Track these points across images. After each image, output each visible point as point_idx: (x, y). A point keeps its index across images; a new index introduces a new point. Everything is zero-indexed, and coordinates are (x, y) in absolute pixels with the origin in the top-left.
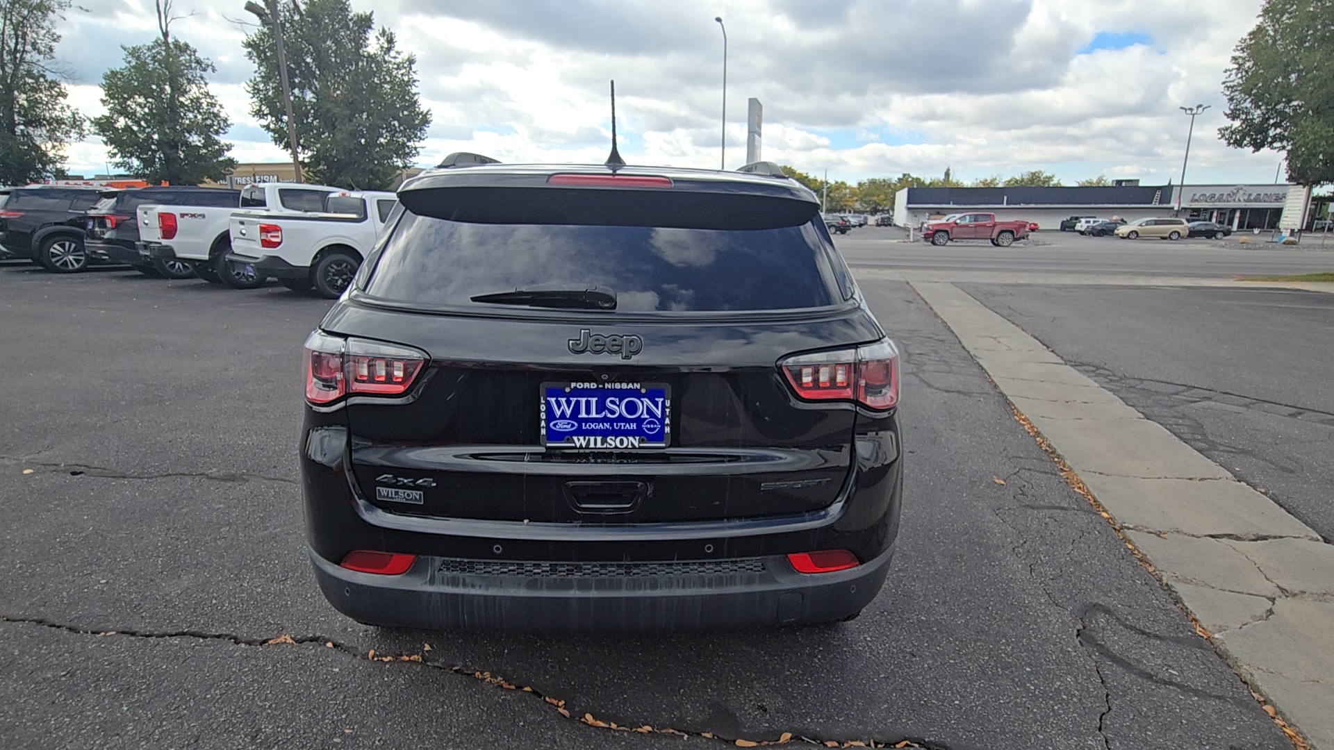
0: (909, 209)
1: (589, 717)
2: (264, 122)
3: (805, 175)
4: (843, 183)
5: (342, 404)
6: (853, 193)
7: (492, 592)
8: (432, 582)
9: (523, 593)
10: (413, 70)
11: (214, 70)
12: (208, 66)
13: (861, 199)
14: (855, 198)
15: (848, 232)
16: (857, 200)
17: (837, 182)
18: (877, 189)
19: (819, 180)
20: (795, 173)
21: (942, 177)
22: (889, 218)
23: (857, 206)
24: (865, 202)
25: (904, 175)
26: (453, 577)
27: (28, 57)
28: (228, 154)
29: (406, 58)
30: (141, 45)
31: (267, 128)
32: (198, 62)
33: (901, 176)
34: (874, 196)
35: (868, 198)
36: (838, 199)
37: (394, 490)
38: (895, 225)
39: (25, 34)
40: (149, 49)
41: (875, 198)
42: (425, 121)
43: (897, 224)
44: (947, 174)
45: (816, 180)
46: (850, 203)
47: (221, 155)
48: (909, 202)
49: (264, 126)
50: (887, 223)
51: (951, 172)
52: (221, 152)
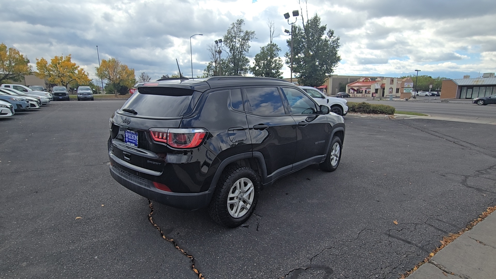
2: (288, 65)
10: (338, 42)
11: (281, 51)
12: (279, 50)
27: (243, 53)
28: (281, 76)
29: (337, 38)
30: (264, 46)
31: (289, 66)
32: (277, 49)
39: (244, 47)
40: (266, 47)
42: (338, 59)
47: (279, 76)
49: (288, 66)
52: (280, 75)
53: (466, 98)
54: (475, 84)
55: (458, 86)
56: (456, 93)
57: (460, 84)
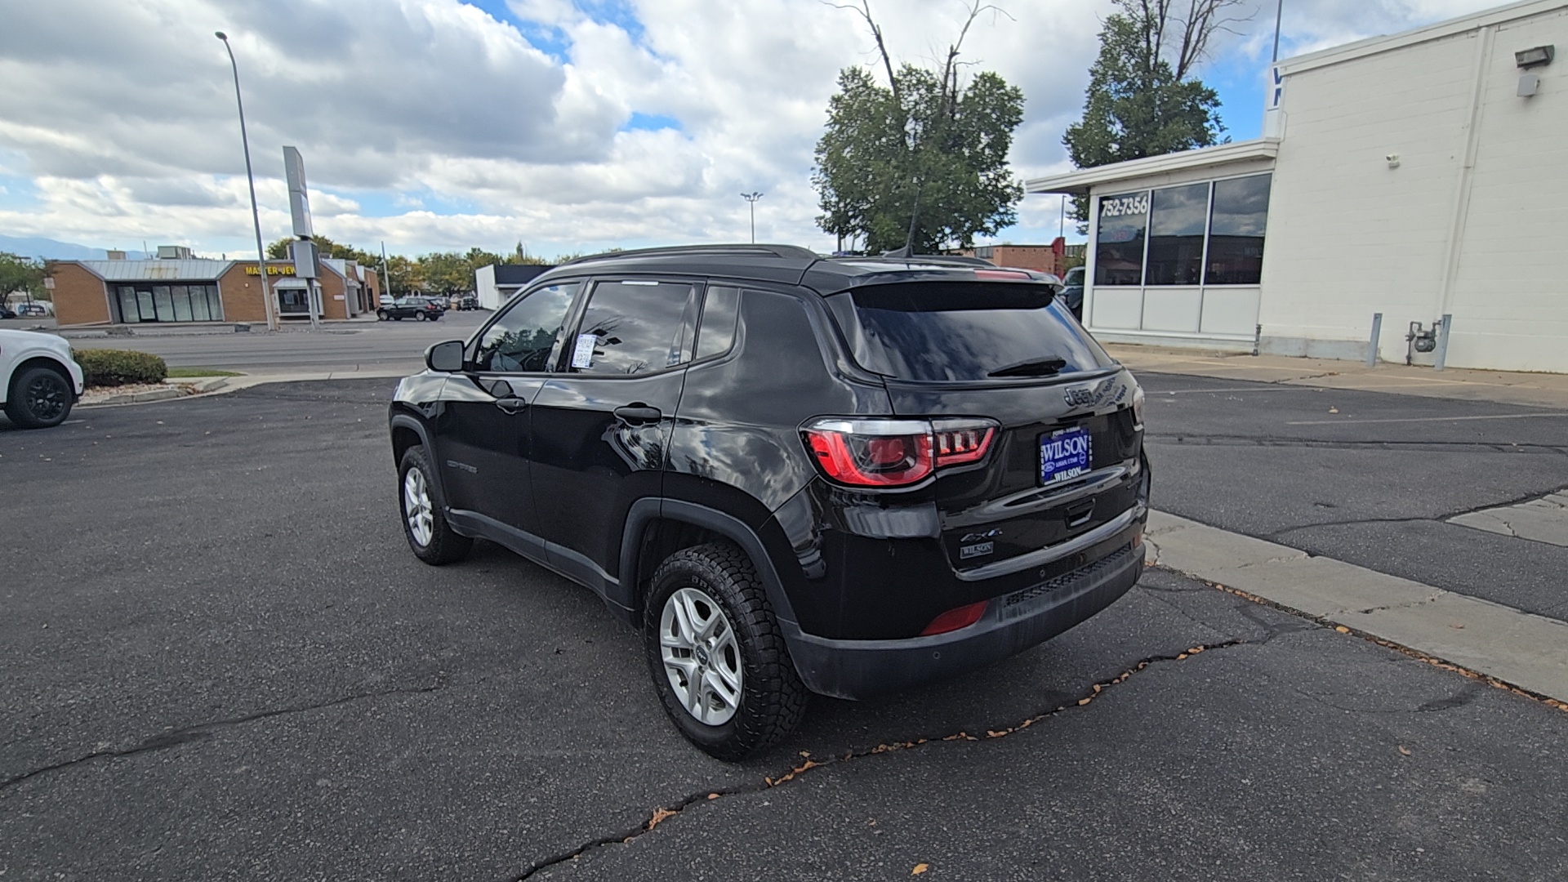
0: (500, 289)
1: (991, 733)
3: (347, 247)
4: (401, 258)
5: (933, 479)
6: (417, 273)
7: (1037, 612)
8: (1001, 620)
9: (1051, 606)
13: (429, 278)
14: (421, 277)
15: (440, 318)
16: (424, 280)
17: (393, 258)
18: (448, 266)
19: (368, 254)
20: (331, 244)
21: (515, 252)
22: (473, 300)
23: (426, 286)
24: (435, 282)
25: (474, 250)
26: (1014, 610)
33: (470, 251)
34: (445, 274)
35: (437, 278)
36: (400, 278)
37: (973, 547)
38: (482, 308)
41: (447, 277)
43: (484, 306)
44: (520, 250)
45: (364, 255)
46: (414, 283)
48: (497, 282)
50: (472, 305)
51: (523, 247)
53: (142, 321)
54: (155, 277)
55: (104, 284)
56: (108, 306)
57: (109, 277)
